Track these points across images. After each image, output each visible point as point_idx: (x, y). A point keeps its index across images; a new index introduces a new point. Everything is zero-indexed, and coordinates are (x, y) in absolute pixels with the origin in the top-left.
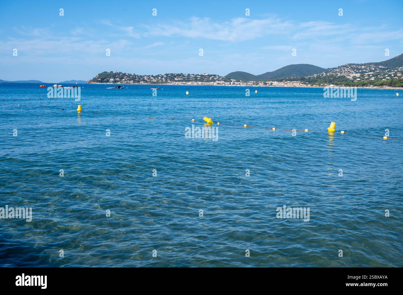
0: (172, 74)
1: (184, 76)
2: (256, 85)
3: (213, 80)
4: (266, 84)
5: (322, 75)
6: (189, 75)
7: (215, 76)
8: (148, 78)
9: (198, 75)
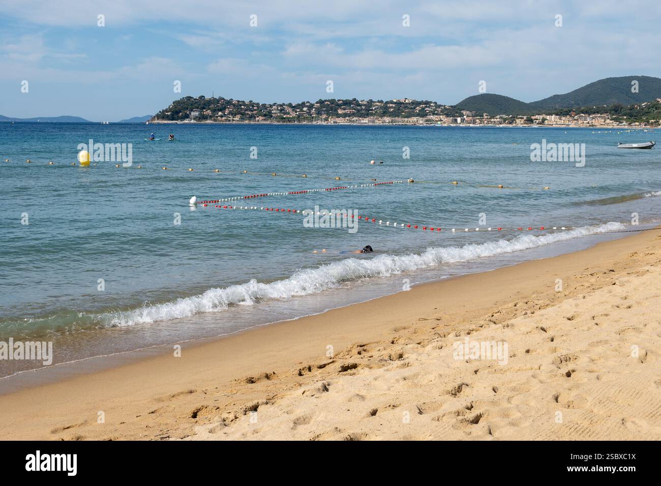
0: (333, 101)
1: (359, 105)
3: (421, 114)
6: (371, 102)
7: (427, 103)
8: (281, 110)
9: (392, 102)
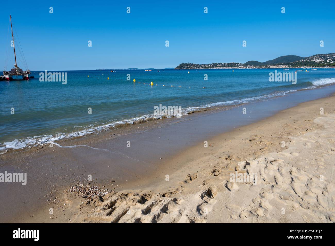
0: (216, 63)
1: (222, 64)
2: (261, 68)
3: (238, 66)
4: (266, 67)
5: (301, 61)
6: (225, 63)
7: (238, 63)
8: (204, 66)
9: (230, 63)
